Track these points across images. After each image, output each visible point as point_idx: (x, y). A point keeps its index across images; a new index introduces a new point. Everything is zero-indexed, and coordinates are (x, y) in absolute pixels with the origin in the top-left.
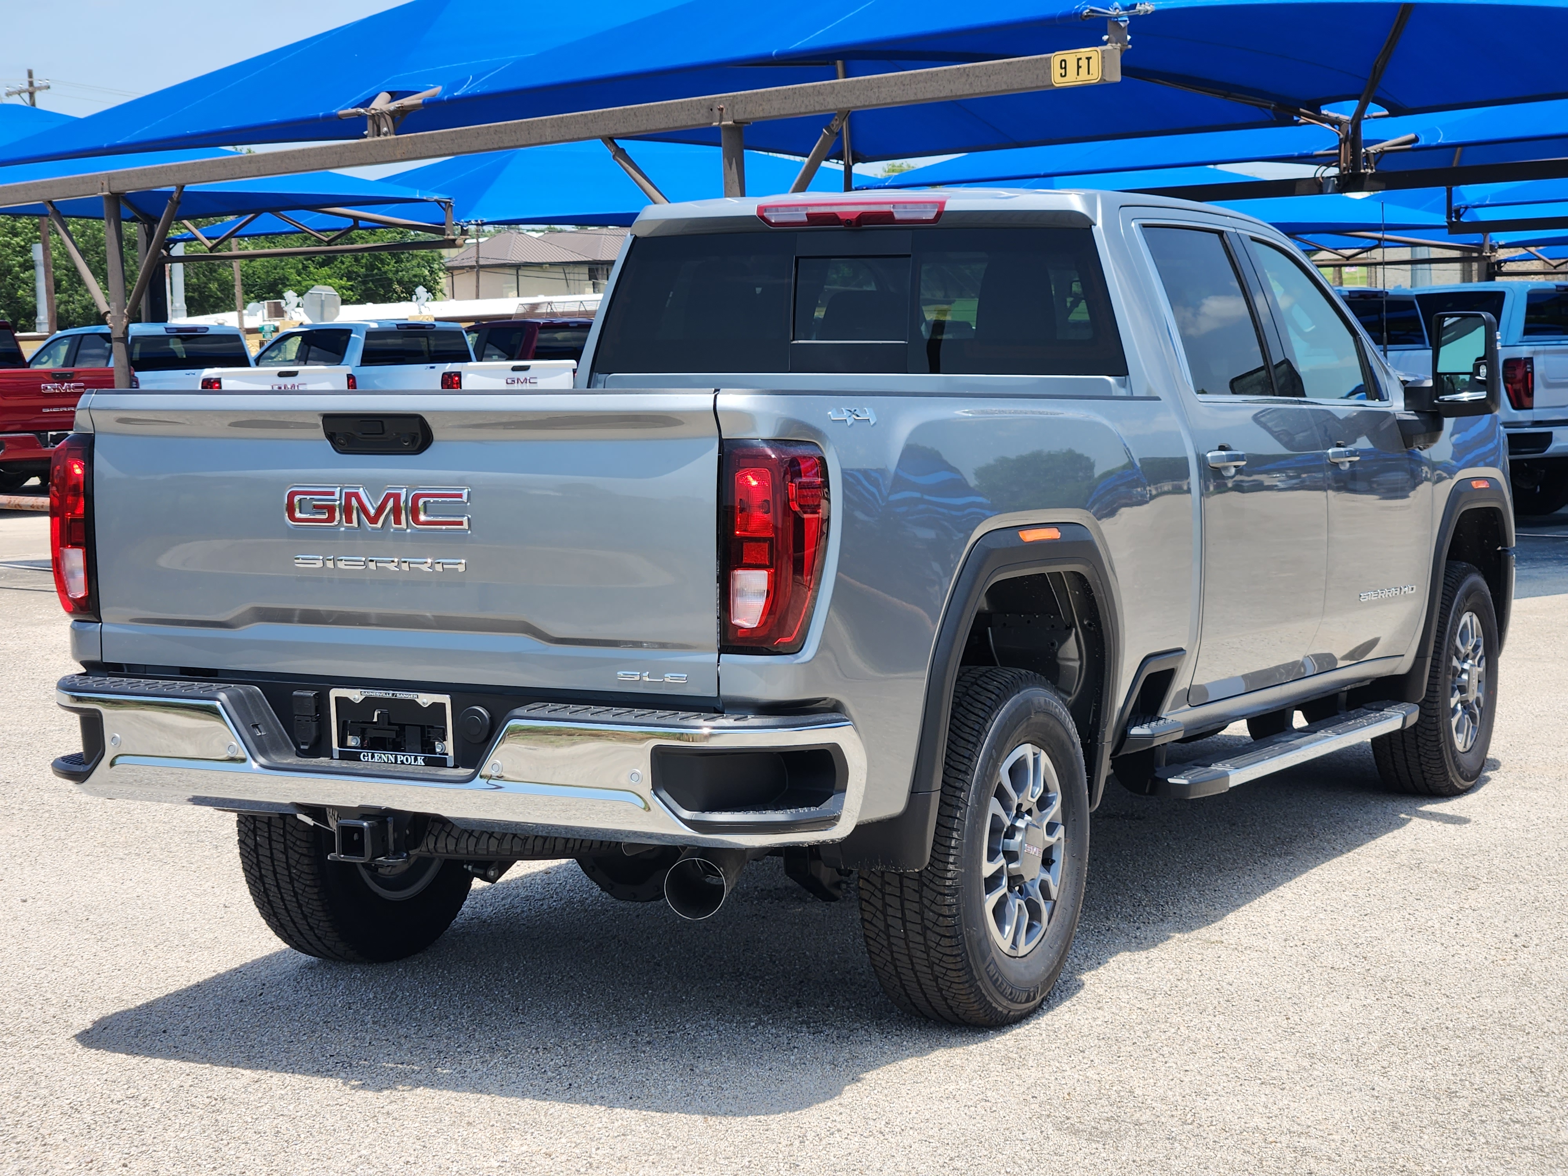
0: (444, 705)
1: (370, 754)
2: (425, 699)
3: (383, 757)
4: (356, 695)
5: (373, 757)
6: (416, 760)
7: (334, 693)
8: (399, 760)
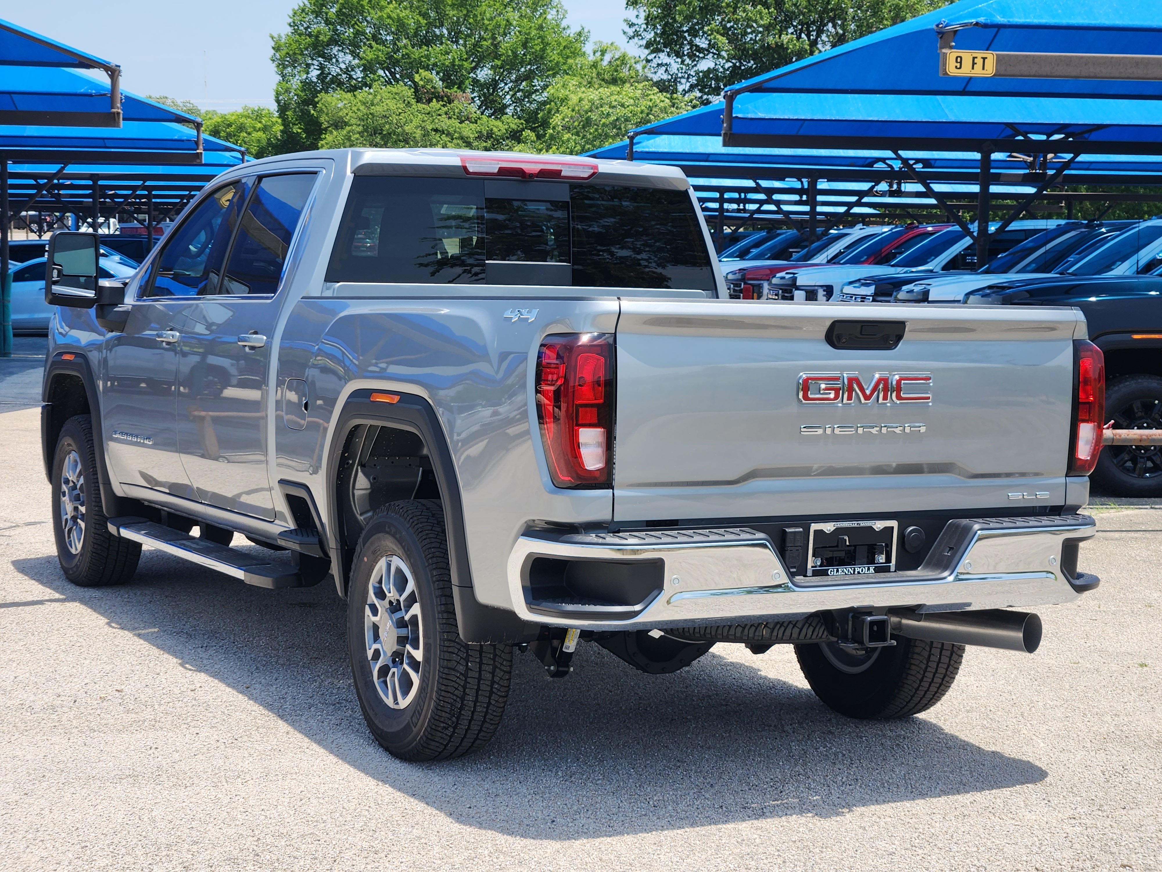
0: (893, 527)
1: (835, 570)
2: (879, 525)
3: (843, 570)
4: (828, 527)
5: (838, 571)
6: (869, 569)
7: (815, 527)
8: (856, 571)
